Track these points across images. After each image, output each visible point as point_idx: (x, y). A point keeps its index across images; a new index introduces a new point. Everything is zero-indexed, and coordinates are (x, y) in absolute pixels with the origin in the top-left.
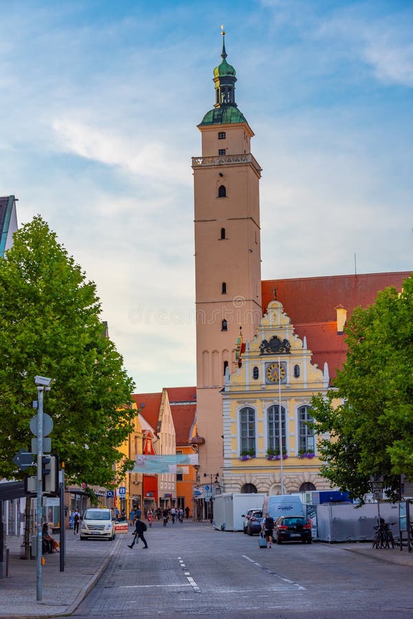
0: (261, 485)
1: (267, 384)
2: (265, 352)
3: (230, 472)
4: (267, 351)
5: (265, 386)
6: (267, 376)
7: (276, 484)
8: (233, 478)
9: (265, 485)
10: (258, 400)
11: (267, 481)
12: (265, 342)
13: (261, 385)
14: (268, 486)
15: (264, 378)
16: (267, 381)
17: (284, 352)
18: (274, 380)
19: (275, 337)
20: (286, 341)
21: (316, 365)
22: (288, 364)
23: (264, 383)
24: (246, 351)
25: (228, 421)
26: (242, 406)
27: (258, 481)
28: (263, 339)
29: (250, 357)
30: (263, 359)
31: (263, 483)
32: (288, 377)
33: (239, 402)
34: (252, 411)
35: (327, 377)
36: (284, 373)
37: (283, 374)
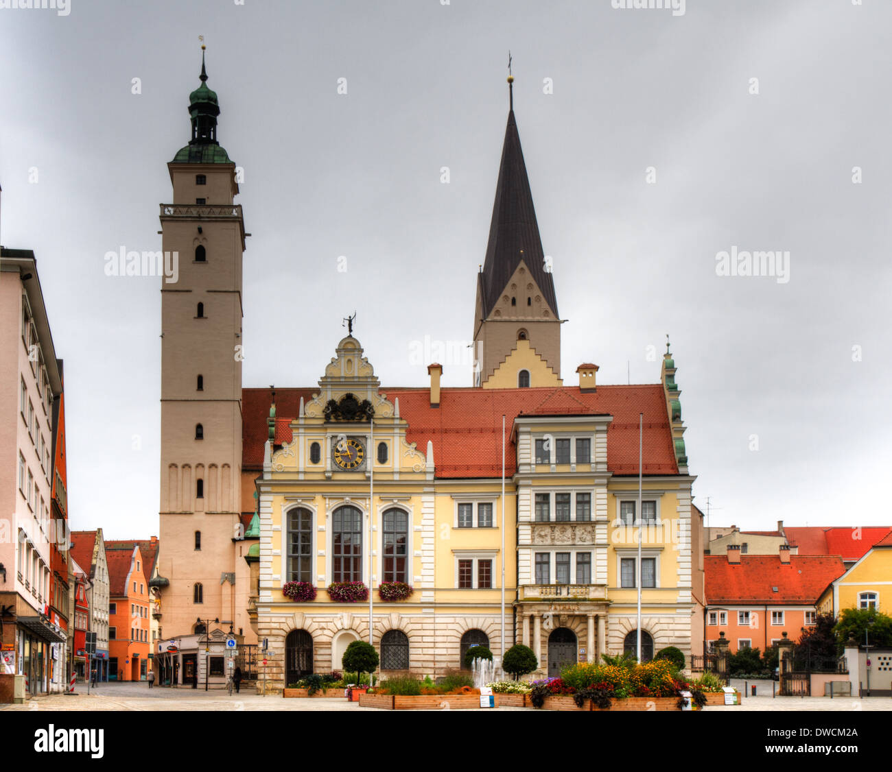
0: (319, 632)
1: (334, 472)
2: (333, 420)
3: (268, 609)
4: (336, 418)
5: (330, 474)
6: (333, 458)
7: (344, 632)
8: (274, 620)
9: (326, 632)
10: (318, 497)
11: (331, 626)
12: (332, 403)
13: (324, 472)
14: (332, 634)
15: (329, 461)
16: (334, 466)
17: (364, 420)
18: (346, 465)
19: (349, 397)
20: (366, 403)
21: (414, 445)
22: (369, 441)
23: (329, 468)
24: (300, 416)
25: (268, 528)
26: (291, 505)
27: (315, 626)
28: (329, 398)
29: (307, 427)
30: (329, 431)
31: (323, 629)
32: (369, 461)
33: (287, 499)
34: (308, 514)
35: (430, 464)
36: (362, 454)
37: (360, 457)
